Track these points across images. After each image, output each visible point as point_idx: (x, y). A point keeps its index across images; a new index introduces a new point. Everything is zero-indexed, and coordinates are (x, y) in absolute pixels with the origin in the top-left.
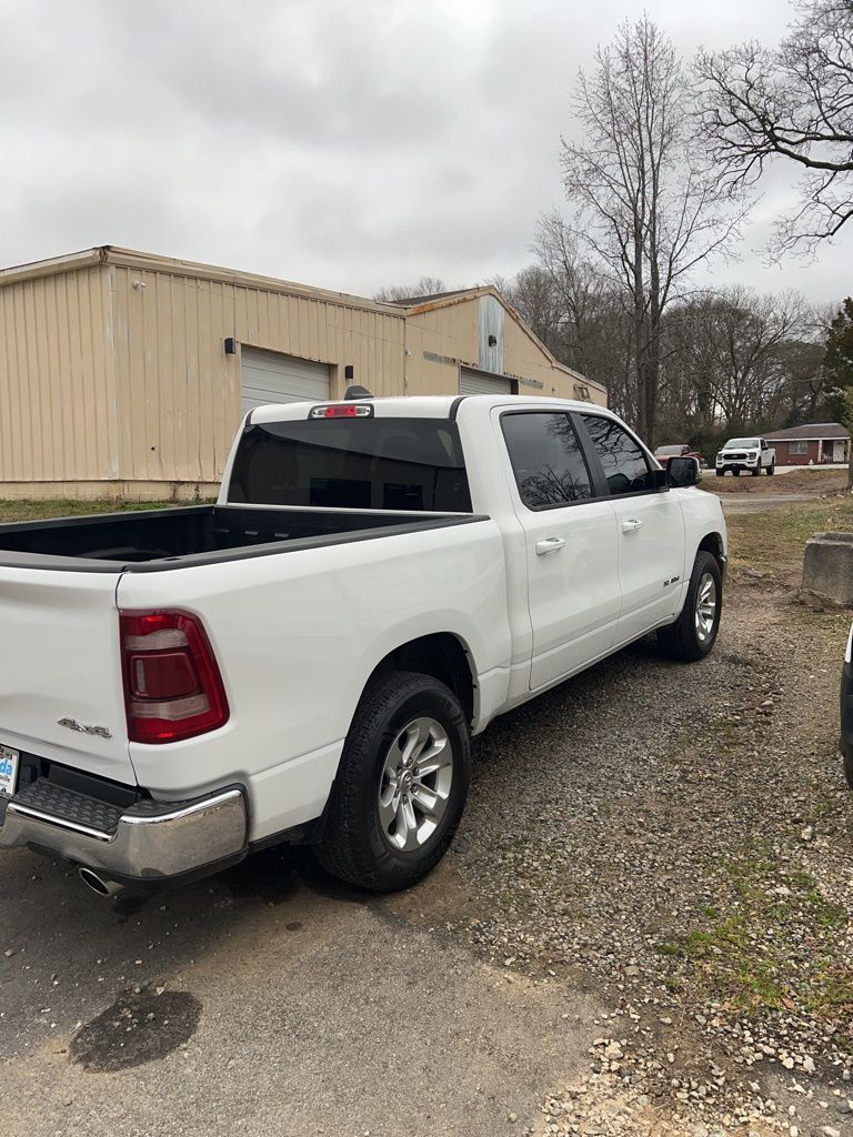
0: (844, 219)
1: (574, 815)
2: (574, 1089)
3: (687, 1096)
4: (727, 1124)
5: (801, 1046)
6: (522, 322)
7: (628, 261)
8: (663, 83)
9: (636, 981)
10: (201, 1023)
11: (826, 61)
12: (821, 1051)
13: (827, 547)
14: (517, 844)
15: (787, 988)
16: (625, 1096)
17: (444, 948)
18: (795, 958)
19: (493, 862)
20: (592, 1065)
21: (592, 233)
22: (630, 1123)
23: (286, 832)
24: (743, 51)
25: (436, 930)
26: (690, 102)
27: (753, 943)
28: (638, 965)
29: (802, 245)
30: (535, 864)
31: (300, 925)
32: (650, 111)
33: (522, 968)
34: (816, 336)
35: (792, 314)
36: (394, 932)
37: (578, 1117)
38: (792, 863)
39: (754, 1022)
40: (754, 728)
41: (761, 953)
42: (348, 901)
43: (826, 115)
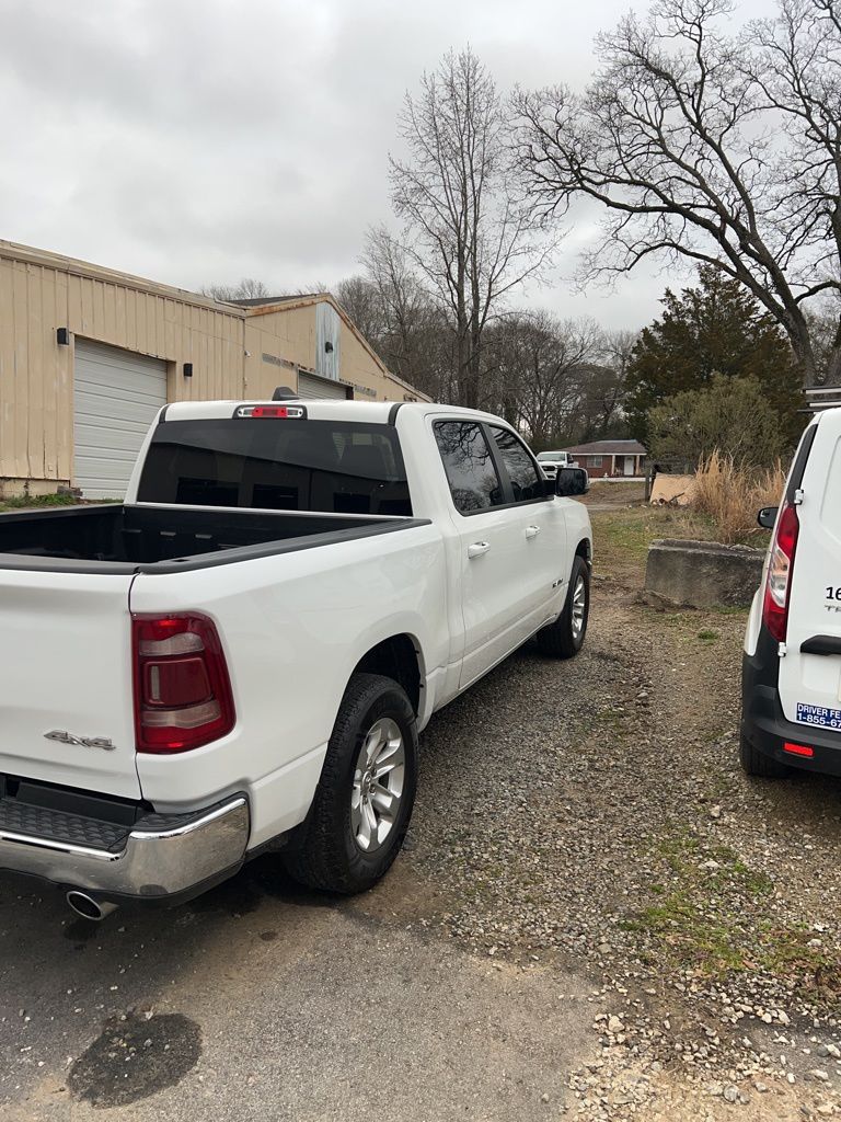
0: (639, 256)
1: (506, 807)
2: (592, 1064)
3: (692, 1057)
4: (734, 1079)
5: (772, 1001)
6: (356, 331)
7: (452, 280)
8: (484, 115)
9: (612, 958)
10: (205, 1043)
11: (624, 111)
12: (788, 1004)
13: (667, 553)
14: (461, 838)
15: (743, 950)
16: (638, 1064)
17: (426, 943)
18: (742, 924)
19: (443, 857)
20: (601, 1040)
21: (419, 250)
22: (652, 1090)
23: (275, 840)
24: (554, 93)
25: (413, 927)
26: (507, 137)
27: (701, 913)
28: (608, 942)
29: (603, 277)
30: (486, 856)
31: (275, 934)
32: (471, 139)
33: (506, 955)
34: (607, 361)
35: (589, 339)
36: (373, 933)
37: (603, 1089)
38: (709, 839)
39: (726, 984)
40: (638, 718)
41: (711, 922)
42: (316, 905)
43: (625, 160)
